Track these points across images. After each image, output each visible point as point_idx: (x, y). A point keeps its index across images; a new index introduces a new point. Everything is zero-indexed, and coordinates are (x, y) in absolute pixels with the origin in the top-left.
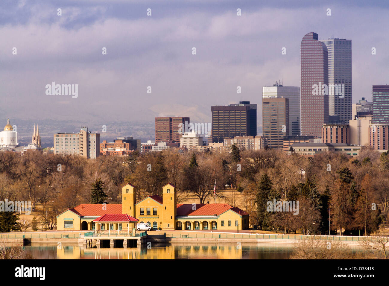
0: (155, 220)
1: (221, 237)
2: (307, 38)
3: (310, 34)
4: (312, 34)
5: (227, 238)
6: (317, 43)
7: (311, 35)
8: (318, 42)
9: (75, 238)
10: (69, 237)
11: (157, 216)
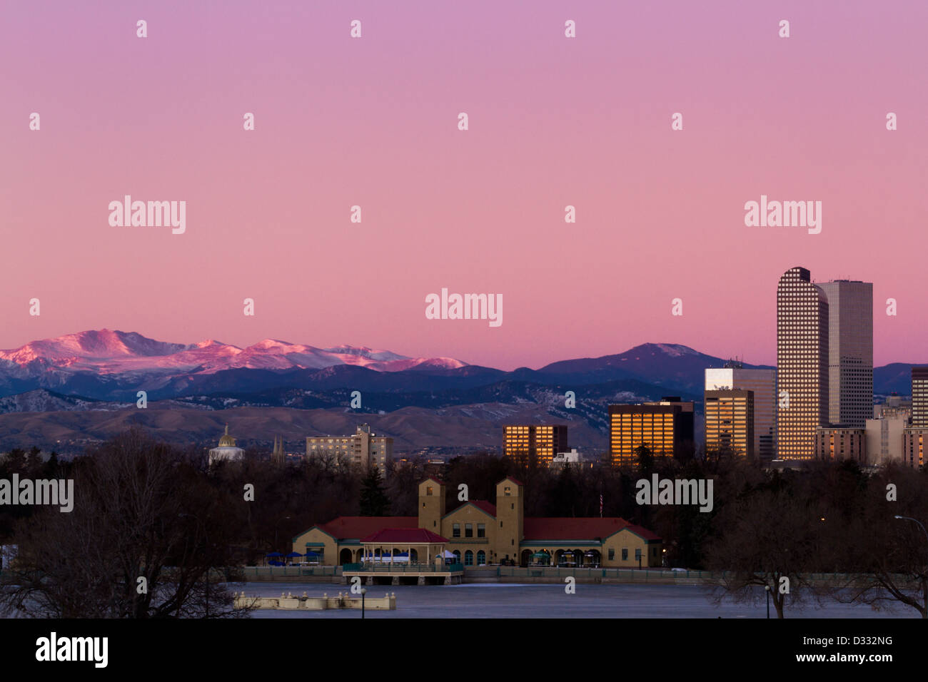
0: (482, 547)
1: (607, 575)
2: (789, 278)
3: (795, 270)
4: (798, 270)
5: (617, 577)
6: (807, 287)
7: (796, 273)
8: (809, 285)
9: (324, 576)
10: (315, 573)
11: (485, 540)
